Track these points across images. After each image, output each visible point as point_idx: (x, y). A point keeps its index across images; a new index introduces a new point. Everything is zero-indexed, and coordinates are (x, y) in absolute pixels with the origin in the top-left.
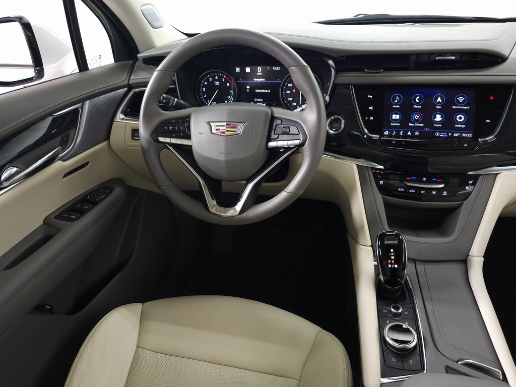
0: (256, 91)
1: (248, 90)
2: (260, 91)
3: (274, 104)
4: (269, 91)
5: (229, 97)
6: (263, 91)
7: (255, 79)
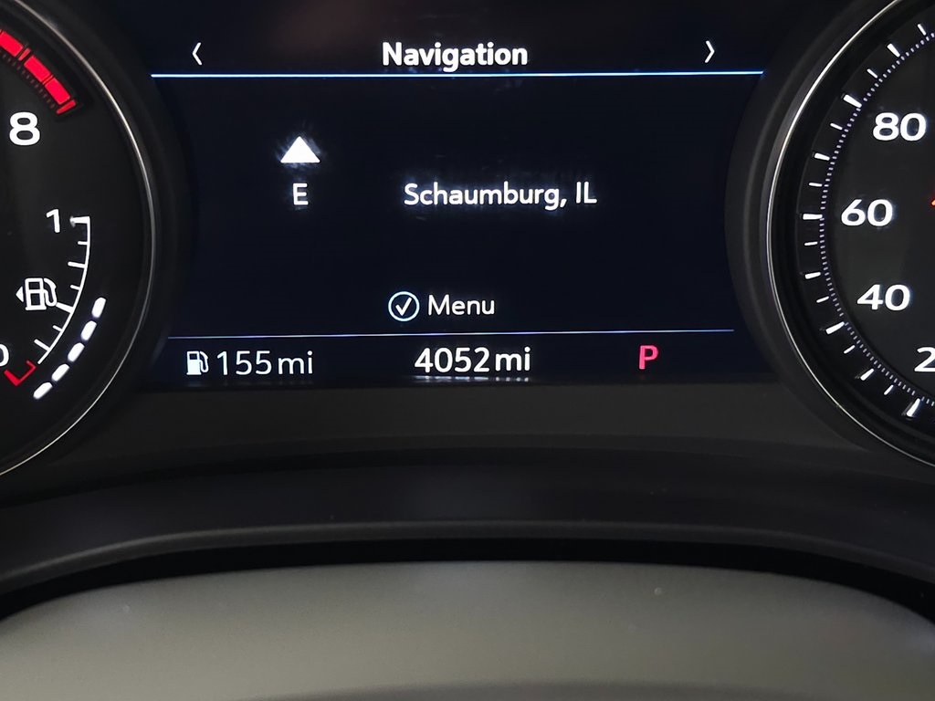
0: (414, 196)
1: (299, 195)
2: (457, 197)
3: (647, 355)
4: (584, 194)
5: (38, 294)
6: (508, 195)
7: (391, 52)
